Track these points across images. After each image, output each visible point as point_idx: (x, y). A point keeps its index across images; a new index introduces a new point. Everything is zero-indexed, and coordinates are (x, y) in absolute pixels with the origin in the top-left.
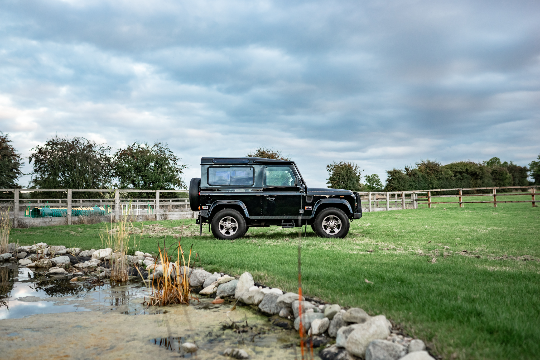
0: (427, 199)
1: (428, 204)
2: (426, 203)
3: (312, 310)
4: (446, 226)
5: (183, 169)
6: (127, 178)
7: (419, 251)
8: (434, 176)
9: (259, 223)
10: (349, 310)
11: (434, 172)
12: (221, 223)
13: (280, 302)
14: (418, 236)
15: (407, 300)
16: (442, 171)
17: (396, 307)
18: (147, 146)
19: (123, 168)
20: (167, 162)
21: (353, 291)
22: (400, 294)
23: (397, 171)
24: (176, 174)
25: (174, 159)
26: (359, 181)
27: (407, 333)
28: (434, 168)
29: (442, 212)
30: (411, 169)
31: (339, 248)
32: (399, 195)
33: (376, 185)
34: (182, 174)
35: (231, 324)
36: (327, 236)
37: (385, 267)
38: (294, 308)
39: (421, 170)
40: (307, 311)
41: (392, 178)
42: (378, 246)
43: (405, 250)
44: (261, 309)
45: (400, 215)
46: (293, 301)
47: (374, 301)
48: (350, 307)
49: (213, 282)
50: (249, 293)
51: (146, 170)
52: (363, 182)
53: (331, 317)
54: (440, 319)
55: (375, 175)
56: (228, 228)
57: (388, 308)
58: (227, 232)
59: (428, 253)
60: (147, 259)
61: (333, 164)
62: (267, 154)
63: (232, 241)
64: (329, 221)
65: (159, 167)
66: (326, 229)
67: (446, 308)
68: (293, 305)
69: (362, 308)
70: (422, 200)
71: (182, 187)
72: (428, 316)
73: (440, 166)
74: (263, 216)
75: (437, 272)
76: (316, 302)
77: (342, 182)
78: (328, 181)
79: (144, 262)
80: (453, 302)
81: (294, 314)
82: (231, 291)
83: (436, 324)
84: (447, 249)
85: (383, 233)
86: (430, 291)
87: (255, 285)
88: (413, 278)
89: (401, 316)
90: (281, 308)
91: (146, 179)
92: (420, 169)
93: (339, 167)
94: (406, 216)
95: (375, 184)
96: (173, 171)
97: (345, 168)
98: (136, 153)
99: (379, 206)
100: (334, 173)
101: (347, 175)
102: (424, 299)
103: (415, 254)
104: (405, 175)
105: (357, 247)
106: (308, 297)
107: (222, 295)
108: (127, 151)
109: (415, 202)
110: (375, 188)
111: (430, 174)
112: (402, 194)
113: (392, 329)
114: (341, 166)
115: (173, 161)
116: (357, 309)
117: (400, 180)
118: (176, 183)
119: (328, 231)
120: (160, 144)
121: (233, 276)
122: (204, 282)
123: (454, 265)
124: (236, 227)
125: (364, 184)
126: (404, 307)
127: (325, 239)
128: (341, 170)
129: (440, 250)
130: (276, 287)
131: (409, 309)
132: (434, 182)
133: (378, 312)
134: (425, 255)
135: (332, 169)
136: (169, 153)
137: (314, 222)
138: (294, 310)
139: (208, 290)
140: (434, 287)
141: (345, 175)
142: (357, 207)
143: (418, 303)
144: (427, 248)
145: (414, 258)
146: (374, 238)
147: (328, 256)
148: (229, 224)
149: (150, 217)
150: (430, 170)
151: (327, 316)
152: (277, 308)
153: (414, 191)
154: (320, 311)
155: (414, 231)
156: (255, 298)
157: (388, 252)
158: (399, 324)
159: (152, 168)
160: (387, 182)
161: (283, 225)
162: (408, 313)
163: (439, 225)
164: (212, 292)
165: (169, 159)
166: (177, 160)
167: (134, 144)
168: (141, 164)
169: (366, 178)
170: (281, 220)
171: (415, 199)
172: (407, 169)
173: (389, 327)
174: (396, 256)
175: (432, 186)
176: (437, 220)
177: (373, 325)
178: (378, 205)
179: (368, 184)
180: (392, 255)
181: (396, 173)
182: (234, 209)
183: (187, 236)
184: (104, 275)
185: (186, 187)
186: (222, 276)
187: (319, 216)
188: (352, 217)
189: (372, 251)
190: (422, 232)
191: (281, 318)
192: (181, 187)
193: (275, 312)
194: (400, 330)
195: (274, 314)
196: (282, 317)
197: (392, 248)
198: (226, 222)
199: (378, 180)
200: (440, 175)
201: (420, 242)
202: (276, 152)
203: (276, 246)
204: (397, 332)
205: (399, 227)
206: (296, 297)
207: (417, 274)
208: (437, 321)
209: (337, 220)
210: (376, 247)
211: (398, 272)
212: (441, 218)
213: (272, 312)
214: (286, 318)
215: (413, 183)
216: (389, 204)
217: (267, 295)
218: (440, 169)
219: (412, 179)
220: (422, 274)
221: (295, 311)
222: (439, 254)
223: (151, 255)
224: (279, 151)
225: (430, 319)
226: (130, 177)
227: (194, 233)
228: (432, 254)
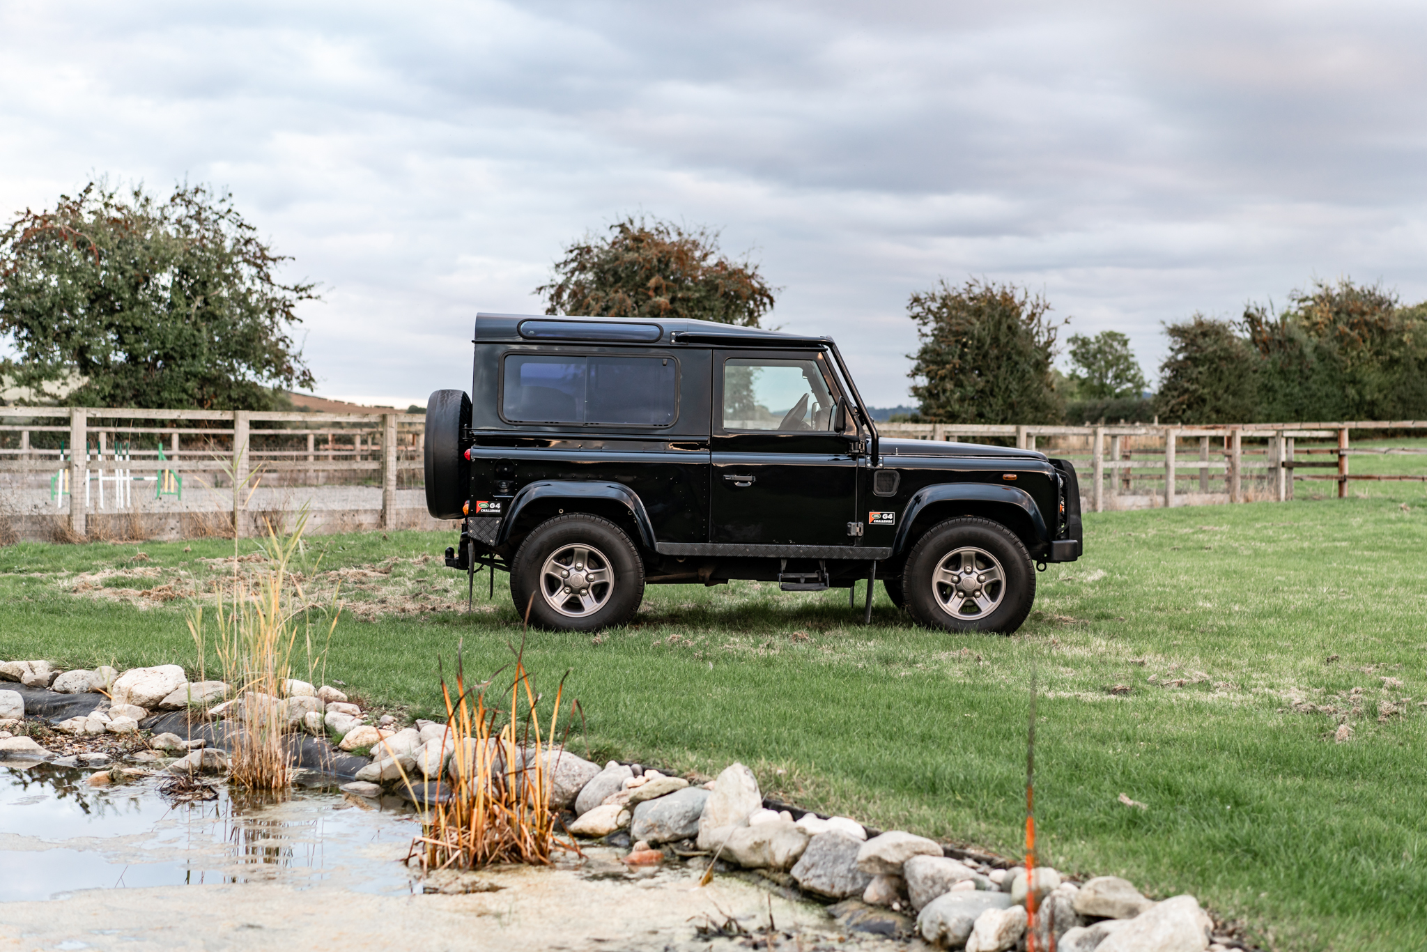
0: (1334, 458)
1: (1335, 484)
2: (1327, 477)
3: (971, 884)
4: (1402, 591)
5: (298, 304)
6: (57, 338)
7: (1296, 695)
8: (1366, 350)
9: (689, 571)
10: (1090, 884)
11: (1367, 335)
12: (547, 568)
13: (870, 860)
14: (1292, 631)
15: (1254, 858)
16: (1402, 330)
17: (1223, 878)
18: (142, 199)
19: (36, 292)
20: (229, 271)
21: (1088, 830)
22: (1234, 840)
23: (1212, 326)
24: (268, 322)
25: (260, 260)
26: (1047, 365)
27: (1254, 942)
28: (1368, 318)
29: (1390, 521)
30: (1272, 320)
31: (1000, 676)
32: (1216, 441)
33: (1116, 377)
34: (295, 323)
35: (722, 922)
36: (951, 626)
37: (1176, 755)
38: (914, 877)
39: (1316, 324)
40: (954, 887)
41: (1186, 359)
42: (1144, 670)
43: (1243, 688)
44: (801, 880)
45: (1222, 533)
46: (909, 858)
47: (1156, 859)
48: (1087, 876)
49: (611, 794)
50: (754, 832)
51: (137, 303)
52: (1063, 365)
53: (1034, 901)
54: (1343, 910)
55: (1112, 336)
56: (576, 586)
57: (1199, 879)
58: (574, 604)
59: (1325, 702)
60: (337, 709)
61: (939, 292)
62: (657, 244)
63: (593, 639)
64: (957, 568)
65: (195, 293)
66: (946, 598)
67: (1364, 883)
68: (907, 870)
69: (1126, 877)
70: (1313, 465)
71: (294, 382)
72: (1312, 902)
73: (1397, 306)
74: (709, 545)
75: (1351, 773)
76: (978, 860)
77: (973, 369)
78: (914, 363)
79: (328, 719)
80: (1389, 867)
81: (912, 894)
82: (683, 823)
83: (1334, 921)
84: (1393, 689)
85: (1161, 615)
86: (1321, 836)
87: (766, 805)
88: (1271, 792)
89: (1236, 901)
90: (869, 879)
91: (138, 341)
92: (1308, 318)
93: (961, 305)
94: (1246, 538)
95: (1110, 374)
96: (252, 312)
97: (988, 310)
98: (95, 230)
99: (1132, 484)
100: (941, 329)
101: (996, 340)
102: (1305, 857)
103: (1280, 705)
104: (1246, 343)
105: (1068, 673)
106: (949, 846)
107: (654, 835)
108: (53, 217)
109: (1283, 471)
110: (1111, 391)
111: (1352, 342)
112: (1230, 439)
113: (1214, 934)
114: (971, 299)
115: (256, 265)
116: (1111, 878)
117: (1224, 366)
118: (268, 363)
119: (953, 606)
120: (200, 194)
121: (679, 774)
122: (578, 793)
123: (1409, 748)
124: (605, 585)
125: (1065, 371)
126: (1246, 877)
127: (942, 636)
128: (974, 320)
129: (1366, 693)
130: (839, 811)
131: (1258, 884)
132: (1366, 379)
133: (1172, 890)
134: (1314, 711)
135: (935, 315)
136: (238, 233)
137: (901, 570)
138: (911, 882)
139: (598, 818)
140: (1335, 822)
141: (988, 341)
142: (1065, 518)
143: (1287, 868)
144: (1322, 683)
145: (1276, 720)
146: (1125, 635)
147: (972, 705)
148: (579, 574)
149: (211, 524)
150: (1353, 326)
151: (1021, 902)
152: (854, 879)
153: (1279, 426)
154: (995, 887)
155: (1277, 612)
156: (774, 846)
157: (1183, 695)
158: (1234, 921)
159: (161, 293)
160: (1168, 373)
161: (783, 580)
162: (1257, 894)
163: (1374, 586)
164: (615, 827)
165: (235, 259)
166: (270, 263)
167: (88, 191)
168: (115, 280)
169: (1072, 347)
170: (777, 561)
171: (1283, 458)
172: (1252, 320)
173: (1207, 928)
174: (1213, 710)
175: (1359, 393)
176: (1368, 560)
177: (1163, 922)
178: (1127, 481)
179: (1083, 373)
180: (1198, 708)
181: (1204, 334)
182: (600, 515)
183: (403, 610)
184: (197, 763)
185: (311, 379)
186: (635, 774)
187: (921, 548)
188: (1046, 557)
189: (1124, 691)
190: (1306, 613)
191: (871, 909)
192: (288, 380)
193: (849, 889)
194: (1235, 937)
195: (844, 897)
196: (871, 905)
197: (1195, 680)
198: (567, 564)
199: (1126, 358)
200: (1393, 347)
201: (1298, 659)
202: (695, 237)
203: (769, 663)
204: (1227, 940)
205: (1219, 590)
206: (916, 844)
207: (1284, 778)
208: (1336, 914)
209: (988, 564)
210: (1137, 675)
211: (1223, 771)
212: (1386, 548)
213: (837, 891)
214: (887, 907)
215: (1277, 382)
216: (1178, 477)
217: (821, 839)
218: (1395, 321)
219: (1274, 363)
220: (1299, 781)
221: (915, 887)
222: (1362, 708)
223: (343, 695)
224: (708, 232)
225: (1316, 911)
226: (69, 331)
227: (426, 598)
228: (1339, 705)
